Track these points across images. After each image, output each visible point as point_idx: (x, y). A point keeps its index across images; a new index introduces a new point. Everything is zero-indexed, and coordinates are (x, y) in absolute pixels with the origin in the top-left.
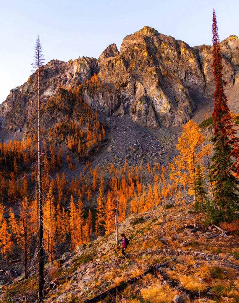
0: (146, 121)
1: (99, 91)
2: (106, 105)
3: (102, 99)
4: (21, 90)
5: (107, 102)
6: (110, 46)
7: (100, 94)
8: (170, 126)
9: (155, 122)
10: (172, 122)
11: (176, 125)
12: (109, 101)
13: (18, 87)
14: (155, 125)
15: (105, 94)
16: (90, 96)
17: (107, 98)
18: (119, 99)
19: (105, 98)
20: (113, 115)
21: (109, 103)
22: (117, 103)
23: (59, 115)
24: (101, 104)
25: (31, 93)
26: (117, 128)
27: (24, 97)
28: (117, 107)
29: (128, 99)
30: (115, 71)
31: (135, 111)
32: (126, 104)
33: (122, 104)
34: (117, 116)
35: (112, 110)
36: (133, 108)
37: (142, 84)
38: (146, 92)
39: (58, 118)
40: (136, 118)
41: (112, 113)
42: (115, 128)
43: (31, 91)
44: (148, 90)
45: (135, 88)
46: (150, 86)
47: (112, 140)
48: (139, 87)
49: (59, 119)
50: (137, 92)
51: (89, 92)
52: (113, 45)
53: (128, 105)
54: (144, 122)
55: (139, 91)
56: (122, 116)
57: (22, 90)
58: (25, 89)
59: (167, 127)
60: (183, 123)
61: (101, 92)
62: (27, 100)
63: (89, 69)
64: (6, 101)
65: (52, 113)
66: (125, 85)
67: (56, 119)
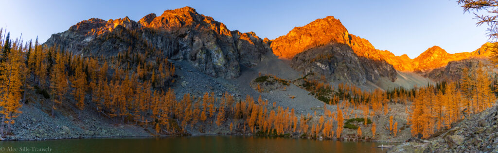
0: (206, 69)
1: (158, 36)
2: (164, 49)
3: (161, 42)
4: (61, 36)
5: (166, 46)
6: (150, 14)
7: (159, 38)
8: (225, 78)
9: (214, 71)
10: (226, 75)
11: (230, 78)
12: (168, 45)
13: (59, 33)
14: (214, 74)
15: (164, 39)
16: (149, 38)
17: (166, 43)
18: (178, 46)
19: (164, 42)
20: (172, 58)
21: (167, 47)
22: (176, 48)
23: (122, 46)
24: (159, 46)
25: (71, 39)
26: (182, 69)
27: (65, 41)
28: (176, 52)
29: (185, 48)
30: (169, 25)
31: (194, 58)
32: (184, 51)
33: (180, 51)
34: (175, 60)
35: (171, 54)
36: (193, 55)
37: (200, 38)
38: (204, 45)
39: (120, 48)
40: (197, 64)
41: (171, 56)
42: (180, 69)
43: (72, 37)
44: (206, 44)
45: (193, 41)
46: (208, 41)
47: (182, 77)
48: (197, 40)
49: (120, 50)
50: (195, 44)
51: (147, 34)
52: (153, 14)
53: (186, 53)
54: (203, 70)
55: (197, 44)
56: (181, 60)
57: (63, 36)
58: (66, 35)
59: (223, 77)
60: (235, 77)
61: (160, 36)
62: (67, 43)
63: (131, 26)
64: (46, 43)
65: (113, 43)
66: (183, 36)
67: (118, 49)
